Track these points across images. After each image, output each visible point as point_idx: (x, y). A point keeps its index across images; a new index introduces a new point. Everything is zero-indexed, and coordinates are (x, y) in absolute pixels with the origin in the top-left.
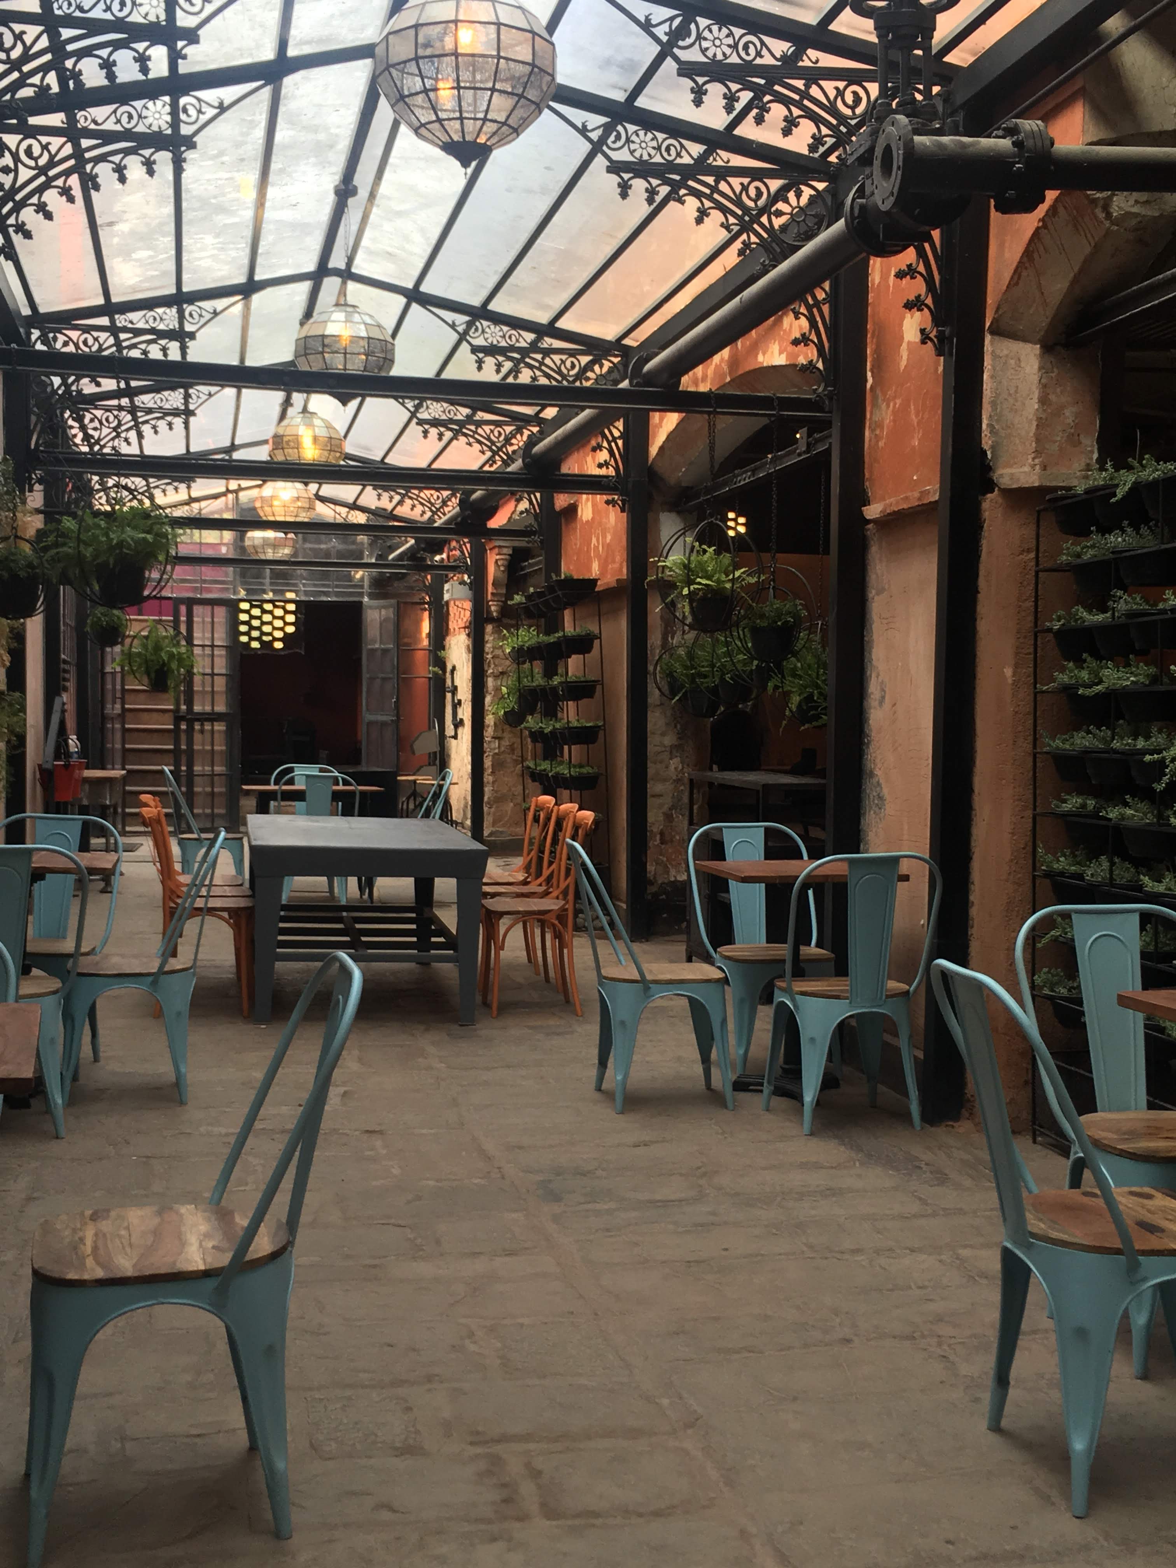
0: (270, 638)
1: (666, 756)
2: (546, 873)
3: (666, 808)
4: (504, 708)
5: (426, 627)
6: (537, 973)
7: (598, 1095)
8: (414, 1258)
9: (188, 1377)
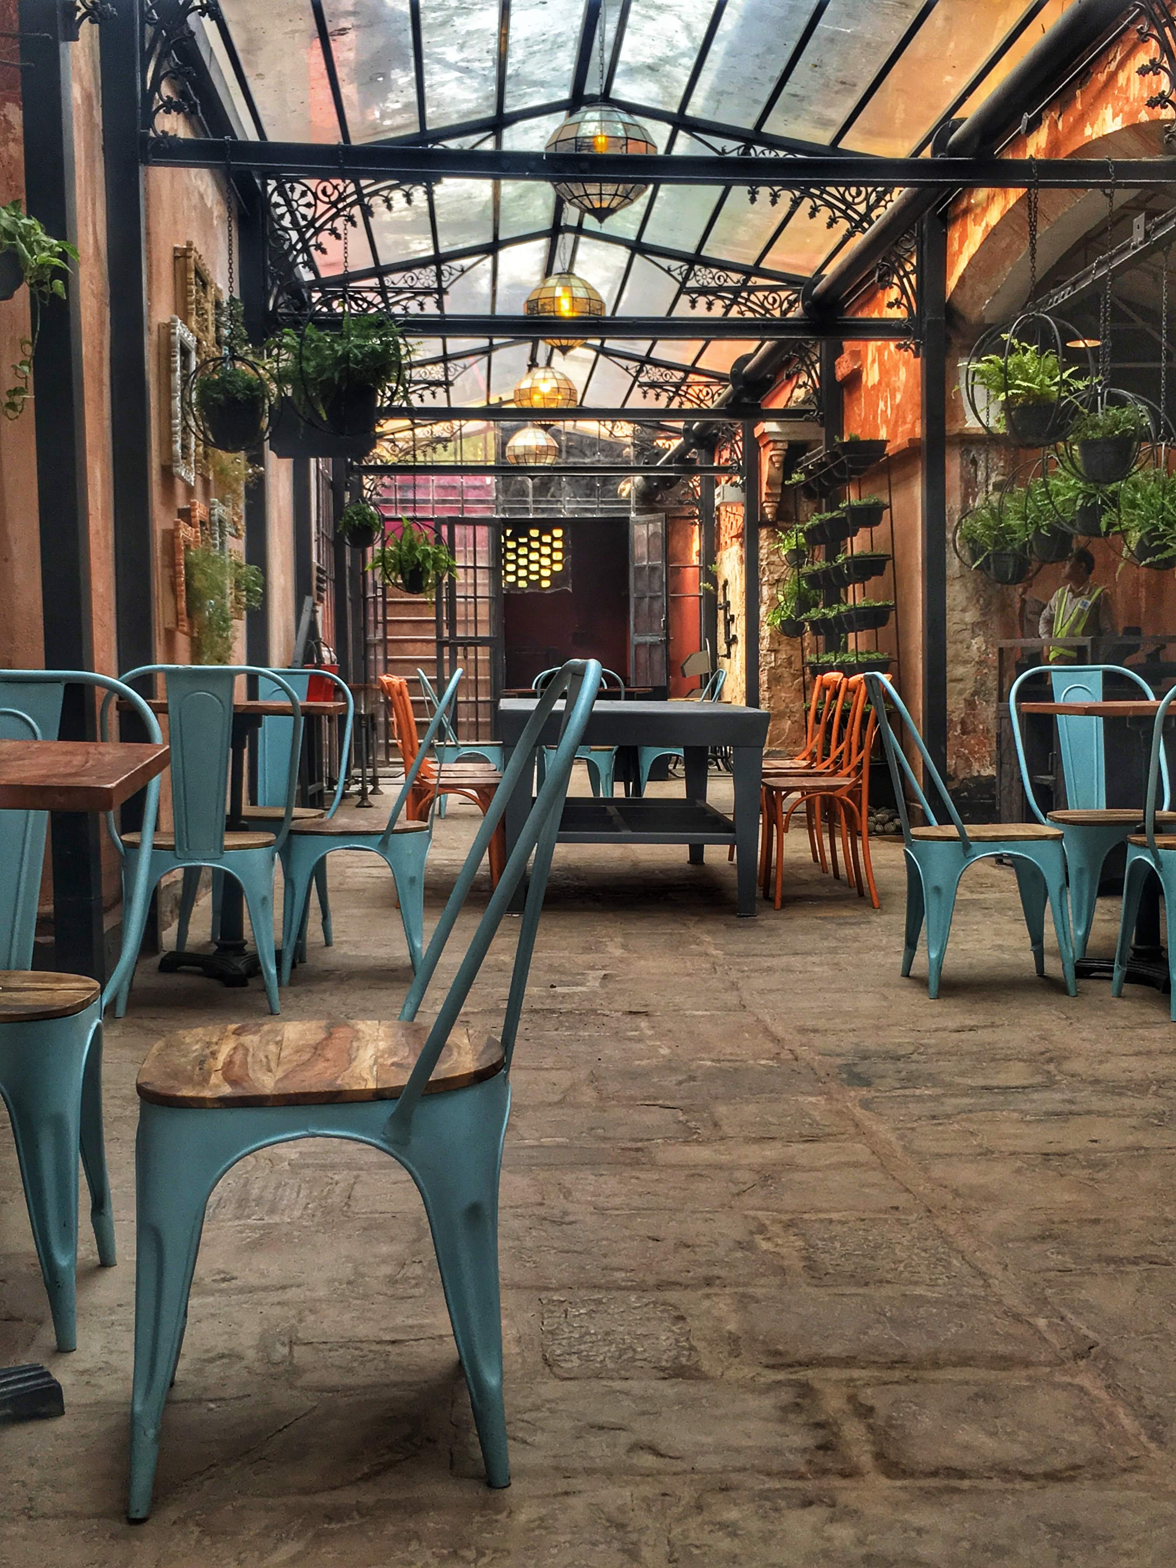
0: (537, 577)
1: (967, 634)
2: (834, 754)
3: (966, 695)
4: (781, 616)
5: (696, 545)
6: (825, 870)
7: (907, 981)
8: (686, 1142)
9: (387, 1270)
